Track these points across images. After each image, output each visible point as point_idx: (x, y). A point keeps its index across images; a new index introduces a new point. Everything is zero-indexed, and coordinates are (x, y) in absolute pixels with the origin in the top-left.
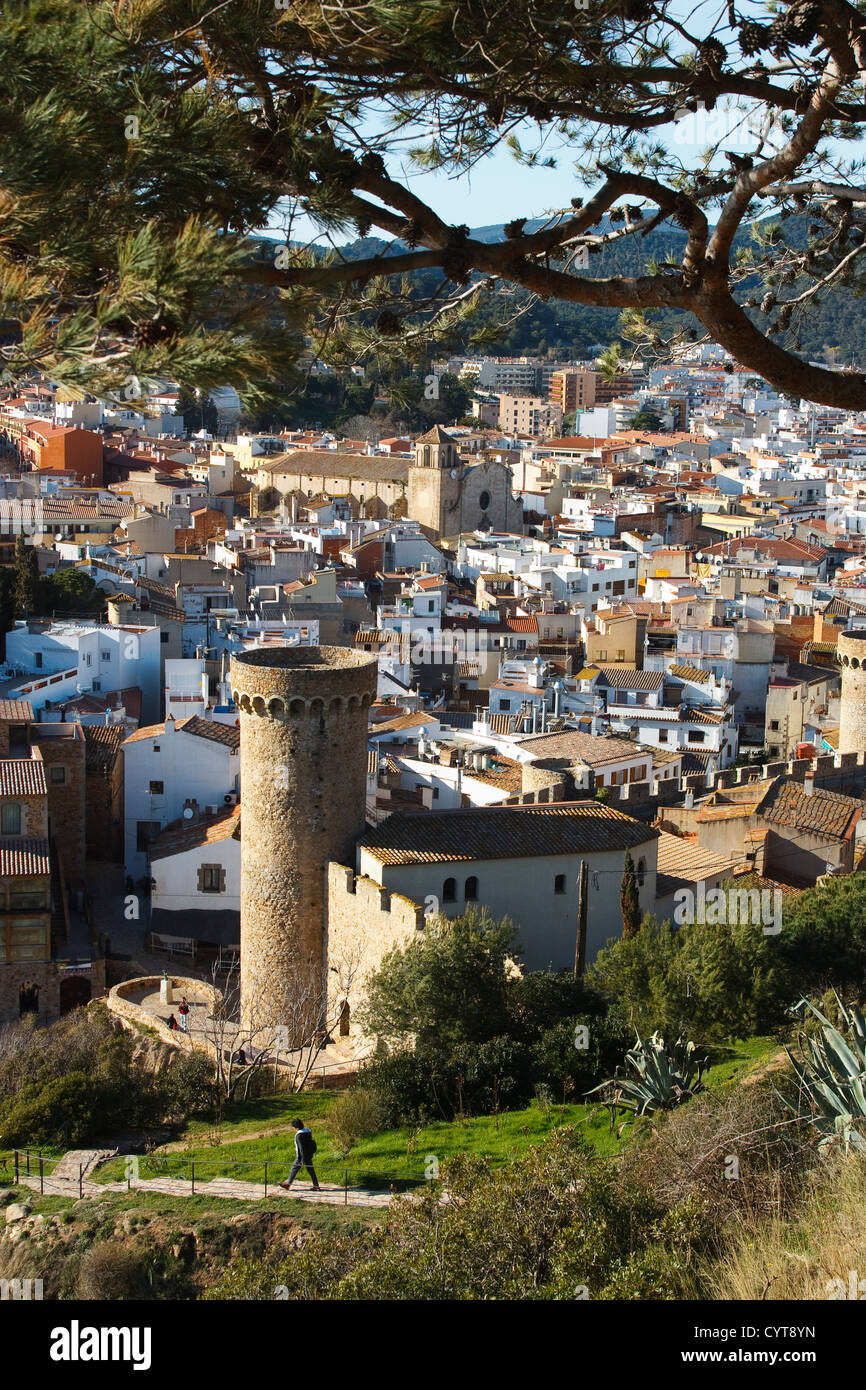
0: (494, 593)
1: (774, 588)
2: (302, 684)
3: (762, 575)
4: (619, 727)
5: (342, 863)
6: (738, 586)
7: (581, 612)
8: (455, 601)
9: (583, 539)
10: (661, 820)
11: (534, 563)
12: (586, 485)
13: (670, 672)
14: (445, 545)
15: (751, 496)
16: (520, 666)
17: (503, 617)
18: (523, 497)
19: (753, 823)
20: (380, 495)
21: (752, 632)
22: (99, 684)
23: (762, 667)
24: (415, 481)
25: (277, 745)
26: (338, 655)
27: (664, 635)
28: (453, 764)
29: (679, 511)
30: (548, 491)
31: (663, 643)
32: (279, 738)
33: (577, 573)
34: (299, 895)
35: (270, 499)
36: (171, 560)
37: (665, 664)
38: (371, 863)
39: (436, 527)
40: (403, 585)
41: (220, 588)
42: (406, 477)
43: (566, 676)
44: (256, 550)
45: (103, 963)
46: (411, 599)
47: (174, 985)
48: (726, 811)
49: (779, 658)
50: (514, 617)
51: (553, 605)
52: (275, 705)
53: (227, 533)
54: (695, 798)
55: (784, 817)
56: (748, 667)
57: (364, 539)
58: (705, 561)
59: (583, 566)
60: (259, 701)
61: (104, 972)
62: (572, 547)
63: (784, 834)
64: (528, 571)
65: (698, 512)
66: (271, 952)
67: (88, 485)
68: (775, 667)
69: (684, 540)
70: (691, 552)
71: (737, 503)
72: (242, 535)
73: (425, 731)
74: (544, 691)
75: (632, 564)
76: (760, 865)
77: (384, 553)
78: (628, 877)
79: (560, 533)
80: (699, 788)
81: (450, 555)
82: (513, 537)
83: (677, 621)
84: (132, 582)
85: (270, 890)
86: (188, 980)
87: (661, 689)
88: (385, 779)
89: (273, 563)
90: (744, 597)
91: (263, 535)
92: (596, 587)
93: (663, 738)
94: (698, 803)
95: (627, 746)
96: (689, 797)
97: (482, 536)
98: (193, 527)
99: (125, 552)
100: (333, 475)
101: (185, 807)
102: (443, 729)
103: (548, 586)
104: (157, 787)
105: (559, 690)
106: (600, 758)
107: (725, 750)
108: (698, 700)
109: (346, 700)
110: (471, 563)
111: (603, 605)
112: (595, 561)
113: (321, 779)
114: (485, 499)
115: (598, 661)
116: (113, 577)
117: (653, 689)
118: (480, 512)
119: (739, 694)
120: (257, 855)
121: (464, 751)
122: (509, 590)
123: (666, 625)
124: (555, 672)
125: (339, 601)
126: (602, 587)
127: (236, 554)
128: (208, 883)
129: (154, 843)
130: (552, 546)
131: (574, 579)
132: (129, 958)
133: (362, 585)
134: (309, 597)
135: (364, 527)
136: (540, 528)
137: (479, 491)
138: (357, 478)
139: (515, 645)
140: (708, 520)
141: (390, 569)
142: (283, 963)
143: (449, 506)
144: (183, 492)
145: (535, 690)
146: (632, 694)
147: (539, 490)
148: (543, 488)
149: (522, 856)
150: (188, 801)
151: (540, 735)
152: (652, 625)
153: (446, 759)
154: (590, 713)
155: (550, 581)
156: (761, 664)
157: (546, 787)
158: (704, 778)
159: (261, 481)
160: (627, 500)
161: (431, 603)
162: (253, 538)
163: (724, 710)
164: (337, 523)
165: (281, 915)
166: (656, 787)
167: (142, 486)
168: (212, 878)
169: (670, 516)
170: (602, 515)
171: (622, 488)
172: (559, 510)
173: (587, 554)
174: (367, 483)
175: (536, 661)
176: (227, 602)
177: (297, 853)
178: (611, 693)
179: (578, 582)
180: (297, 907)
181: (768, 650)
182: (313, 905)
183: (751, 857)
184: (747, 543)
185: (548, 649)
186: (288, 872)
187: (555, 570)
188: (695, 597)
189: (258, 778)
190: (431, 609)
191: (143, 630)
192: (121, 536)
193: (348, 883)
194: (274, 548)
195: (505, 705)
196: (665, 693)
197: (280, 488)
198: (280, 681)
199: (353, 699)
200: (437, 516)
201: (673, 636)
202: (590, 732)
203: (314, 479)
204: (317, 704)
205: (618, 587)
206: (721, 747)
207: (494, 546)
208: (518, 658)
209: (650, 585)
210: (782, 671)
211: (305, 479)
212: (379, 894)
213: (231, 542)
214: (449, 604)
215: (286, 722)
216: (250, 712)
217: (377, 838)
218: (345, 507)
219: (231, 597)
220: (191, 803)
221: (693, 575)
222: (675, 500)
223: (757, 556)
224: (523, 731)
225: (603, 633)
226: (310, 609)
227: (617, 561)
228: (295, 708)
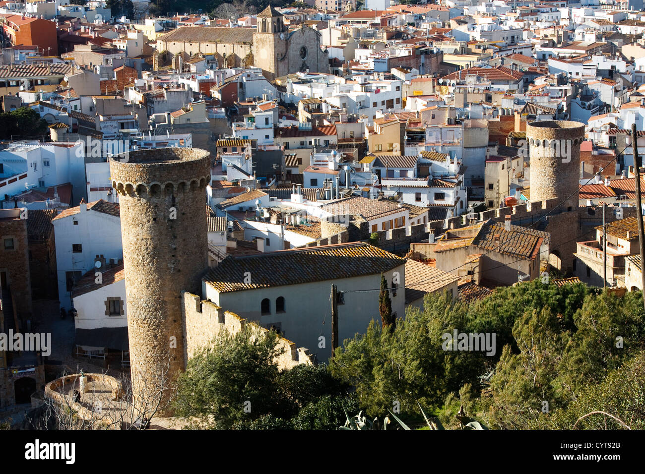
0: (310, 112)
1: (489, 99)
2: (157, 174)
3: (481, 91)
4: (388, 193)
5: (193, 293)
6: (465, 98)
7: (365, 121)
8: (284, 117)
9: (366, 74)
10: (413, 252)
11: (335, 91)
12: (369, 40)
13: (421, 156)
14: (279, 82)
15: (475, 41)
16: (324, 157)
17: (314, 126)
18: (328, 49)
19: (471, 251)
20: (236, 52)
21: (474, 127)
22: (43, 182)
23: (481, 149)
24: (257, 42)
25: (144, 216)
26: (184, 153)
27: (417, 132)
28: (278, 223)
29: (428, 53)
30: (345, 45)
31: (416, 137)
32: (145, 211)
33: (362, 96)
34: (165, 315)
35: (166, 58)
36: (96, 100)
37: (419, 150)
38: (212, 291)
39: (272, 71)
40: (250, 109)
41: (128, 117)
42: (252, 40)
43: (354, 162)
44: (154, 91)
45: (43, 367)
46: (254, 118)
47: (90, 379)
48: (454, 244)
49: (492, 143)
50: (322, 125)
51: (346, 117)
52: (140, 189)
53: (136, 81)
54: (435, 236)
55: (491, 246)
56: (472, 150)
57: (225, 81)
58: (444, 84)
59: (366, 91)
60: (129, 186)
61: (44, 373)
62: (359, 79)
63: (492, 257)
64: (331, 97)
65: (441, 53)
66: (149, 355)
67: (46, 54)
68: (490, 149)
69: (433, 71)
70: (435, 79)
71: (466, 47)
72: (146, 82)
73: (259, 201)
74: (339, 172)
75: (398, 88)
76: (476, 277)
77: (239, 90)
78: (383, 292)
79: (353, 72)
80: (438, 230)
81: (282, 89)
82: (321, 75)
83: (425, 123)
84: (67, 115)
85: (146, 313)
86: (99, 375)
87: (415, 166)
88: (232, 235)
89: (166, 99)
90: (470, 105)
91: (159, 81)
92: (375, 104)
93: (418, 199)
94: (437, 239)
95: (392, 205)
96: (432, 236)
97: (302, 75)
98: (116, 79)
99: (67, 96)
100: (205, 41)
101: (96, 261)
102: (272, 200)
103: (344, 105)
104: (77, 248)
105: (348, 171)
106: (374, 214)
107: (458, 204)
108: (440, 172)
109: (189, 183)
110: (296, 94)
111: (379, 115)
112: (374, 88)
113: (175, 237)
114: (304, 52)
115: (376, 151)
116: (54, 112)
117: (411, 167)
118: (300, 61)
119: (466, 168)
120: (136, 290)
121: (285, 213)
122: (319, 109)
123: (419, 125)
124: (347, 159)
125: (207, 121)
126: (379, 104)
127: (141, 95)
128: (112, 310)
129: (76, 286)
130: (346, 80)
131: (361, 100)
132: (60, 363)
133: (223, 110)
134: (188, 120)
135: (225, 73)
136: (341, 69)
137: (299, 47)
138: (221, 42)
139: (322, 144)
140: (447, 59)
141: (243, 100)
142: (157, 361)
143: (280, 57)
144: (110, 57)
145: (333, 172)
146: (397, 171)
147: (340, 45)
148: (343, 44)
149: (313, 281)
150: (97, 256)
151: (335, 200)
152: (409, 126)
153: (274, 219)
154: (369, 185)
155: (346, 102)
156: (480, 147)
157: (336, 234)
158: (443, 224)
159: (160, 47)
160: (395, 48)
161: (267, 119)
162: (152, 83)
163: (457, 178)
164: (208, 71)
165: (154, 330)
166: (410, 230)
167: (83, 54)
168: (115, 307)
169: (423, 57)
170: (378, 59)
171: (393, 41)
172: (353, 56)
173: (369, 83)
174: (227, 45)
175: (333, 153)
176: (133, 125)
177: (161, 288)
178: (383, 171)
179: (364, 101)
180: (165, 323)
181: (485, 138)
182: (175, 321)
183: (470, 273)
184: (471, 71)
185: (343, 145)
186: (157, 301)
187: (349, 95)
188: (437, 107)
189: (132, 239)
190: (267, 123)
191: (71, 145)
192: (65, 86)
193: (197, 306)
194: (166, 89)
195: (314, 182)
196: (419, 169)
197: (171, 51)
198: (142, 172)
199: (194, 182)
200: (273, 64)
201: (423, 132)
202: (369, 197)
203: (193, 44)
204: (169, 186)
205: (390, 104)
206: (456, 203)
207: (310, 81)
208: (323, 152)
209: (409, 101)
210: (494, 151)
211: (187, 44)
212: (217, 312)
213: (138, 87)
214: (280, 120)
215: (149, 201)
216: (124, 194)
217: (215, 275)
218: (214, 61)
219: (137, 122)
220: (100, 258)
221: (437, 93)
222: (425, 46)
223: (478, 79)
224: (325, 199)
225: (379, 133)
226: (188, 127)
227: (388, 88)
228: (154, 190)
